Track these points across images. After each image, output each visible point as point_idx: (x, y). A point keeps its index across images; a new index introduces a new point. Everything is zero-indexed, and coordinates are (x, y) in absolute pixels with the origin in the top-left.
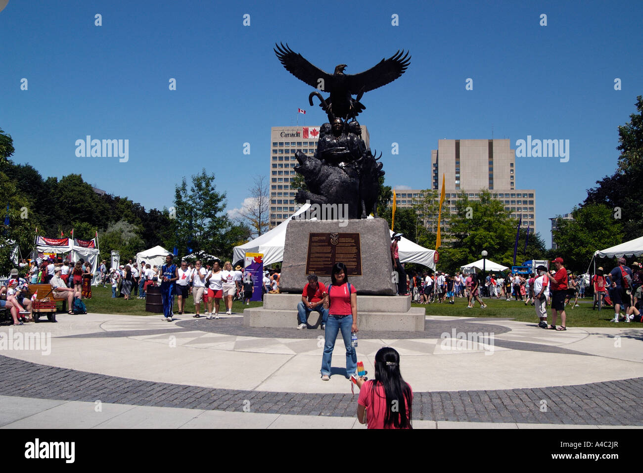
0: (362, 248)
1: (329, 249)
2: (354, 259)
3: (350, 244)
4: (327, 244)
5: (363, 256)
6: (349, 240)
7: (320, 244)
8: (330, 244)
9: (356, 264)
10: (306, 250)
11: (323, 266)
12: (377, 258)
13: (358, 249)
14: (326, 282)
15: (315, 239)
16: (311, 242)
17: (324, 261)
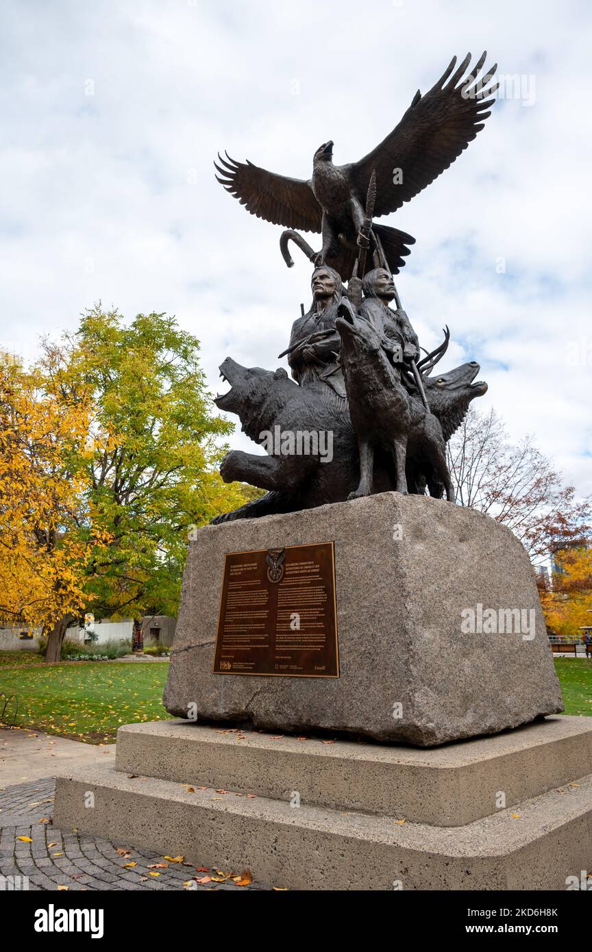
0: (338, 590)
1: (261, 597)
2: (320, 625)
3: (310, 579)
4: (258, 582)
5: (340, 613)
6: (308, 566)
7: (245, 583)
8: (265, 584)
9: (322, 637)
10: (217, 604)
11: (247, 648)
12: (377, 616)
13: (329, 591)
14: (255, 695)
15: (237, 569)
16: (228, 578)
17: (251, 632)
